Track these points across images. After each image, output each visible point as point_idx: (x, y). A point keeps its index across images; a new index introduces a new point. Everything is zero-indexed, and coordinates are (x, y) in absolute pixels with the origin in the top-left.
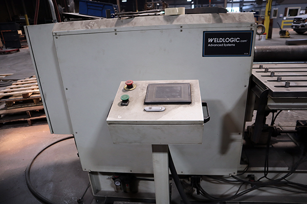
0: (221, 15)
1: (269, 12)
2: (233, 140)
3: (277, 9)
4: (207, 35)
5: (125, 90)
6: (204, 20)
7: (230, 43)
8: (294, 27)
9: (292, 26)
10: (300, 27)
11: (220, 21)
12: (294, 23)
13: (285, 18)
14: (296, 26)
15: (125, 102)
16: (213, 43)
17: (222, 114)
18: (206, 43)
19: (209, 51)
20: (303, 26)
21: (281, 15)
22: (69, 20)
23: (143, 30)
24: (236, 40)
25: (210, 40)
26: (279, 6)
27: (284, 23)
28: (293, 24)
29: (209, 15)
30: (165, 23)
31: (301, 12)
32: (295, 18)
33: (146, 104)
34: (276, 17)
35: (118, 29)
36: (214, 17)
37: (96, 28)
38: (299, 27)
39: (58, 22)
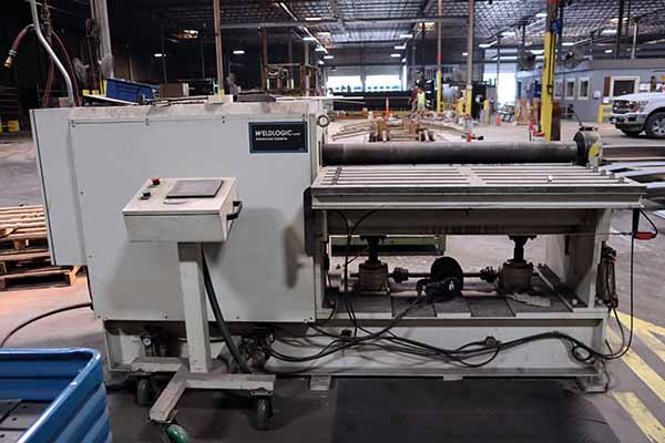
0: (271, 104)
1: (549, 86)
2: (300, 266)
3: (587, 79)
4: (254, 127)
5: (150, 187)
6: (252, 110)
7: (281, 136)
8: (615, 120)
9: (611, 119)
10: (626, 122)
11: (268, 111)
12: (615, 112)
13: (606, 100)
14: (618, 119)
15: (147, 196)
16: (261, 136)
17: (281, 227)
18: (253, 137)
19: (257, 146)
20: (631, 119)
21: (598, 94)
22: (91, 105)
23: (179, 121)
24: (288, 133)
25: (258, 133)
26: (591, 73)
27: (605, 111)
28: (612, 114)
29: (257, 104)
30: (205, 113)
31: (642, 87)
32: (616, 101)
33: (168, 197)
34: (586, 98)
35: (150, 117)
36: (262, 106)
37: (123, 117)
38: (623, 120)
39: (78, 106)
